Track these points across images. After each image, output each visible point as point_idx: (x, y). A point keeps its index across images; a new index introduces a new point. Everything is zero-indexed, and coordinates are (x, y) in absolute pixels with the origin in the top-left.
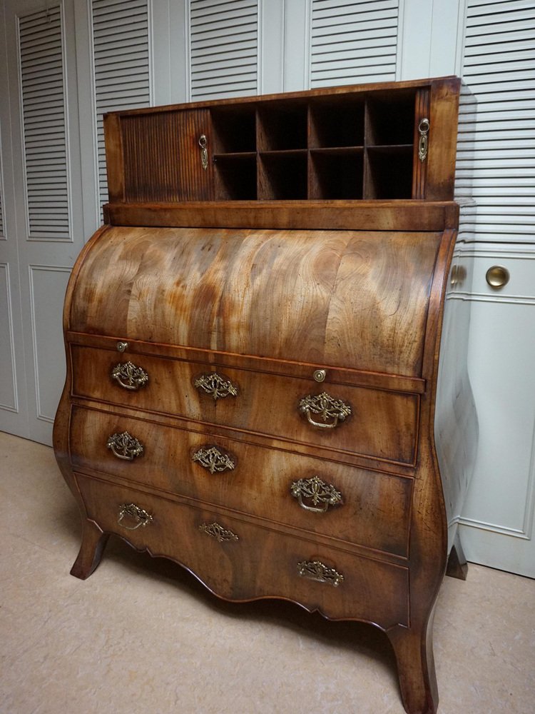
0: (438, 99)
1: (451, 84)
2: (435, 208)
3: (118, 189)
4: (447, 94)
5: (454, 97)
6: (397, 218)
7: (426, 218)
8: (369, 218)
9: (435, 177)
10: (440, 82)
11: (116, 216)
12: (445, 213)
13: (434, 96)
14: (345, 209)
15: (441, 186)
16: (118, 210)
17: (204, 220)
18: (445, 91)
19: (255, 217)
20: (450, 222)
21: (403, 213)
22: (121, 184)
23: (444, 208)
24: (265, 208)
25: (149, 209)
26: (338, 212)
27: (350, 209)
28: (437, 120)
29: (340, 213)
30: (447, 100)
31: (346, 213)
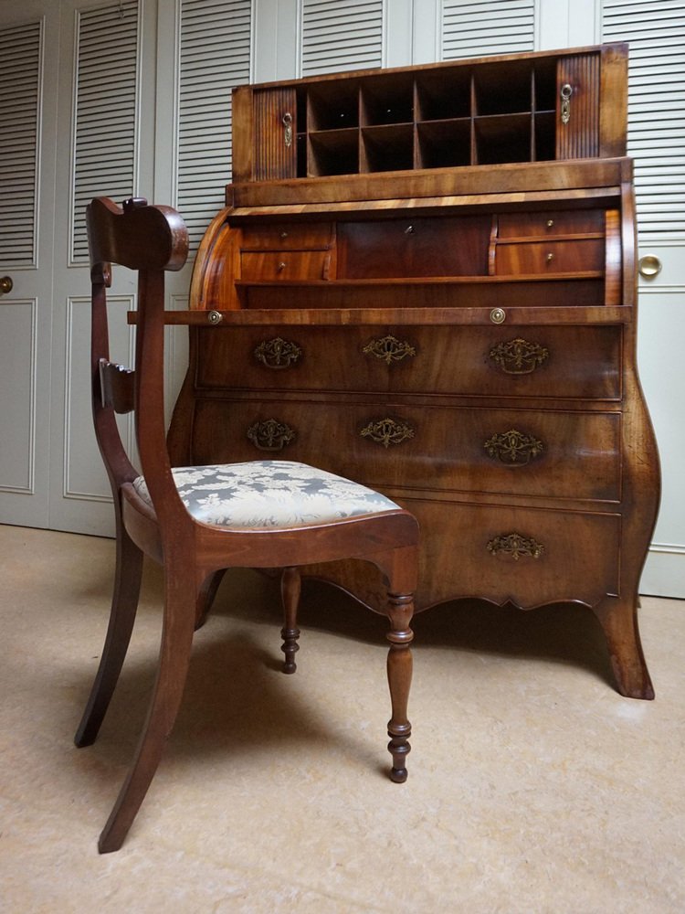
0: (609, 63)
1: (620, 49)
2: (610, 163)
3: (246, 167)
4: (617, 58)
5: (624, 60)
6: (570, 177)
7: (601, 174)
8: (542, 178)
9: (608, 136)
10: (609, 48)
11: (242, 196)
12: (620, 167)
13: (604, 60)
14: (516, 170)
15: (614, 144)
16: (245, 189)
17: (354, 193)
18: (614, 55)
19: (415, 185)
20: (625, 176)
21: (577, 171)
22: (250, 162)
23: (619, 163)
24: (427, 176)
25: (287, 185)
26: (509, 174)
27: (522, 170)
28: (607, 83)
29: (511, 175)
30: (618, 63)
31: (517, 174)
